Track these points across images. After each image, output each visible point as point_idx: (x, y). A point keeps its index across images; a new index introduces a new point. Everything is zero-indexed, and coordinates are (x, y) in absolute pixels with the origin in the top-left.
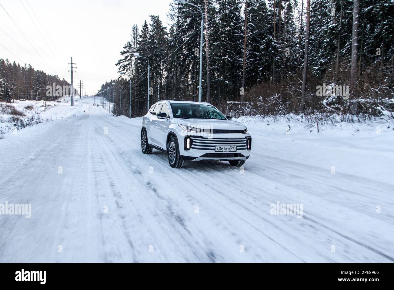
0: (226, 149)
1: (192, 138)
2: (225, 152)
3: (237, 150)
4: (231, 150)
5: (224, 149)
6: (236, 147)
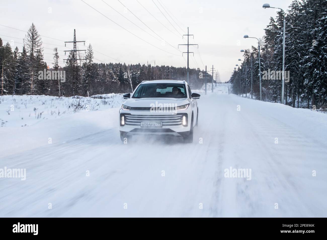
0: (151, 125)
1: (125, 115)
2: (150, 127)
3: (163, 126)
4: (157, 126)
5: (149, 125)
6: (161, 123)
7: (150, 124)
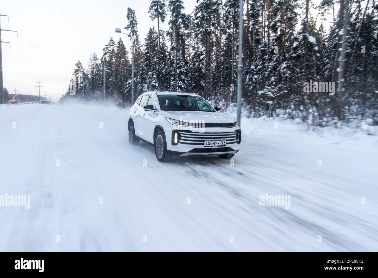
1: (179, 132)
2: (214, 146)
3: (227, 145)
4: (221, 145)
5: (213, 144)
6: (225, 141)
7: (215, 142)
